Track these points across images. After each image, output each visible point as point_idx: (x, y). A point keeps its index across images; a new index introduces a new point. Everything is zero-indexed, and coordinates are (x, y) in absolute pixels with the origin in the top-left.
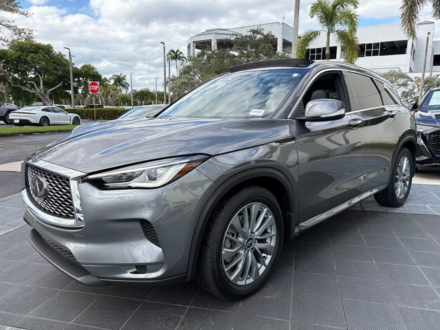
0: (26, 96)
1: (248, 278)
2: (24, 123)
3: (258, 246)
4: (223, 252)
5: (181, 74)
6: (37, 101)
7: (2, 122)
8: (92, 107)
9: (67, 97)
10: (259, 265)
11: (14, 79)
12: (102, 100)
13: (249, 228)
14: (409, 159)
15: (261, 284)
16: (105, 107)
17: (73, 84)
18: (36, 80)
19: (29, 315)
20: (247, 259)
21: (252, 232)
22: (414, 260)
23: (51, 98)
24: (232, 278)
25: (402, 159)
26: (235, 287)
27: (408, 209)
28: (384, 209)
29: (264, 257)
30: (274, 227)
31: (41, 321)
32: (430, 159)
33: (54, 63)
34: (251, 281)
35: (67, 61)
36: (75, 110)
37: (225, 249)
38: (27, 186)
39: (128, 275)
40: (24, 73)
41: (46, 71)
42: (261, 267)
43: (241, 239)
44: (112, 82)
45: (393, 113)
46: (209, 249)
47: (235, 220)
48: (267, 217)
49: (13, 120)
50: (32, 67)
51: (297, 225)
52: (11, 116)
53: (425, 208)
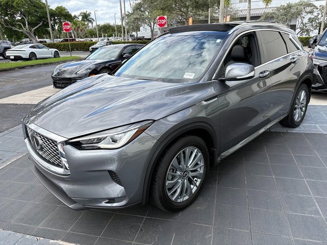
0: (16, 35)
1: (185, 196)
2: (17, 58)
3: (191, 175)
4: (167, 184)
5: (134, 10)
6: (25, 38)
7: (1, 57)
8: (67, 40)
9: (47, 33)
10: (192, 186)
11: (6, 21)
12: (74, 33)
13: (185, 164)
14: (306, 92)
15: (194, 198)
16: (77, 40)
17: (51, 23)
18: (22, 21)
19: (40, 226)
20: (183, 184)
21: (187, 167)
22: (302, 174)
23: (35, 35)
24: (174, 199)
25: (300, 93)
26: (175, 204)
27: (303, 128)
28: (285, 130)
29: (196, 180)
30: (202, 160)
31: (49, 230)
32: (323, 86)
33: (35, 6)
34: (187, 198)
35: (44, 4)
36: (54, 44)
37: (168, 182)
38: (28, 136)
39: (104, 204)
40: (12, 16)
41: (29, 14)
42: (193, 188)
43: (178, 173)
44: (80, 18)
45: (295, 60)
46: (157, 184)
47: (174, 161)
48: (197, 154)
49: (9, 56)
50: (18, 11)
51: (219, 155)
52: (8, 53)
53: (316, 127)
